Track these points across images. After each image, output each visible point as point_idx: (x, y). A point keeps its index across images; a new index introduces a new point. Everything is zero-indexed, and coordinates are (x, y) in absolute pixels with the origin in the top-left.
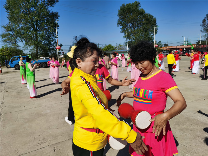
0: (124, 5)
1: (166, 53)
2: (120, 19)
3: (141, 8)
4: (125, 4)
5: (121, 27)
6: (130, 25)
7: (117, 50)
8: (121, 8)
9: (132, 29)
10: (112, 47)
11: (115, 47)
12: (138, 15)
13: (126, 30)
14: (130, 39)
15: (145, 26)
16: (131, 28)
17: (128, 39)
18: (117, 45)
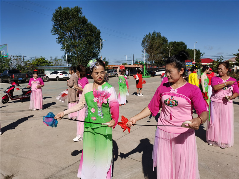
0: (60, 8)
1: (115, 72)
2: (56, 25)
3: (83, 15)
4: (63, 8)
5: (57, 36)
6: (70, 34)
7: (53, 65)
8: (57, 11)
9: (73, 40)
10: (46, 62)
11: (50, 62)
12: (80, 23)
13: (64, 40)
14: (69, 53)
15: (88, 37)
16: (71, 39)
17: (67, 52)
18: (51, 59)
